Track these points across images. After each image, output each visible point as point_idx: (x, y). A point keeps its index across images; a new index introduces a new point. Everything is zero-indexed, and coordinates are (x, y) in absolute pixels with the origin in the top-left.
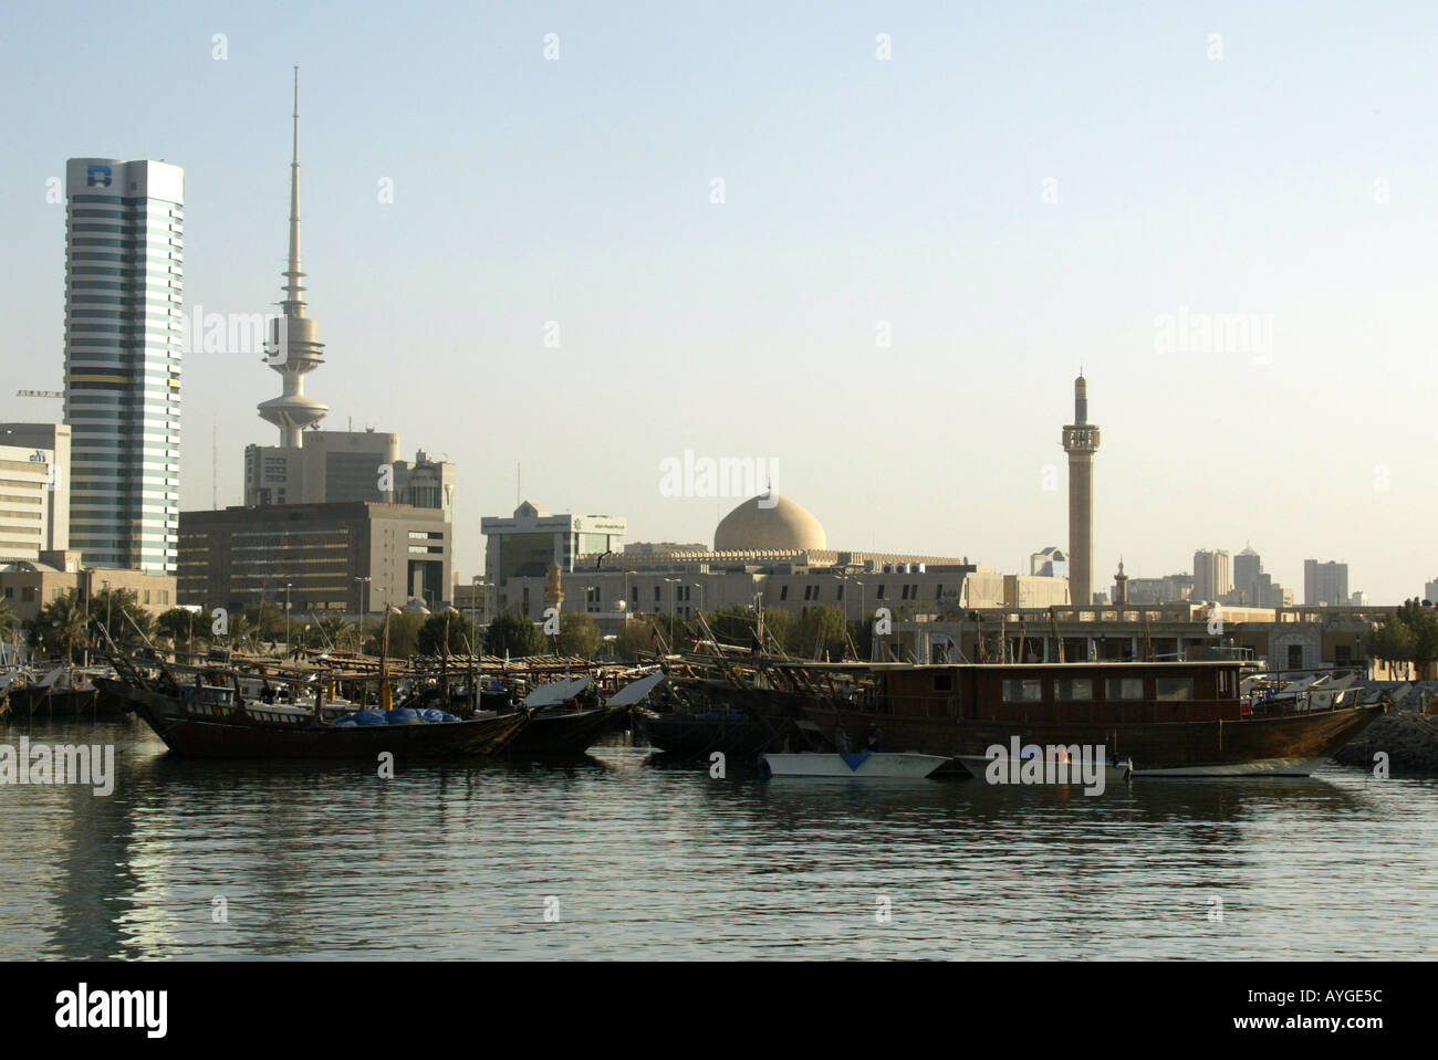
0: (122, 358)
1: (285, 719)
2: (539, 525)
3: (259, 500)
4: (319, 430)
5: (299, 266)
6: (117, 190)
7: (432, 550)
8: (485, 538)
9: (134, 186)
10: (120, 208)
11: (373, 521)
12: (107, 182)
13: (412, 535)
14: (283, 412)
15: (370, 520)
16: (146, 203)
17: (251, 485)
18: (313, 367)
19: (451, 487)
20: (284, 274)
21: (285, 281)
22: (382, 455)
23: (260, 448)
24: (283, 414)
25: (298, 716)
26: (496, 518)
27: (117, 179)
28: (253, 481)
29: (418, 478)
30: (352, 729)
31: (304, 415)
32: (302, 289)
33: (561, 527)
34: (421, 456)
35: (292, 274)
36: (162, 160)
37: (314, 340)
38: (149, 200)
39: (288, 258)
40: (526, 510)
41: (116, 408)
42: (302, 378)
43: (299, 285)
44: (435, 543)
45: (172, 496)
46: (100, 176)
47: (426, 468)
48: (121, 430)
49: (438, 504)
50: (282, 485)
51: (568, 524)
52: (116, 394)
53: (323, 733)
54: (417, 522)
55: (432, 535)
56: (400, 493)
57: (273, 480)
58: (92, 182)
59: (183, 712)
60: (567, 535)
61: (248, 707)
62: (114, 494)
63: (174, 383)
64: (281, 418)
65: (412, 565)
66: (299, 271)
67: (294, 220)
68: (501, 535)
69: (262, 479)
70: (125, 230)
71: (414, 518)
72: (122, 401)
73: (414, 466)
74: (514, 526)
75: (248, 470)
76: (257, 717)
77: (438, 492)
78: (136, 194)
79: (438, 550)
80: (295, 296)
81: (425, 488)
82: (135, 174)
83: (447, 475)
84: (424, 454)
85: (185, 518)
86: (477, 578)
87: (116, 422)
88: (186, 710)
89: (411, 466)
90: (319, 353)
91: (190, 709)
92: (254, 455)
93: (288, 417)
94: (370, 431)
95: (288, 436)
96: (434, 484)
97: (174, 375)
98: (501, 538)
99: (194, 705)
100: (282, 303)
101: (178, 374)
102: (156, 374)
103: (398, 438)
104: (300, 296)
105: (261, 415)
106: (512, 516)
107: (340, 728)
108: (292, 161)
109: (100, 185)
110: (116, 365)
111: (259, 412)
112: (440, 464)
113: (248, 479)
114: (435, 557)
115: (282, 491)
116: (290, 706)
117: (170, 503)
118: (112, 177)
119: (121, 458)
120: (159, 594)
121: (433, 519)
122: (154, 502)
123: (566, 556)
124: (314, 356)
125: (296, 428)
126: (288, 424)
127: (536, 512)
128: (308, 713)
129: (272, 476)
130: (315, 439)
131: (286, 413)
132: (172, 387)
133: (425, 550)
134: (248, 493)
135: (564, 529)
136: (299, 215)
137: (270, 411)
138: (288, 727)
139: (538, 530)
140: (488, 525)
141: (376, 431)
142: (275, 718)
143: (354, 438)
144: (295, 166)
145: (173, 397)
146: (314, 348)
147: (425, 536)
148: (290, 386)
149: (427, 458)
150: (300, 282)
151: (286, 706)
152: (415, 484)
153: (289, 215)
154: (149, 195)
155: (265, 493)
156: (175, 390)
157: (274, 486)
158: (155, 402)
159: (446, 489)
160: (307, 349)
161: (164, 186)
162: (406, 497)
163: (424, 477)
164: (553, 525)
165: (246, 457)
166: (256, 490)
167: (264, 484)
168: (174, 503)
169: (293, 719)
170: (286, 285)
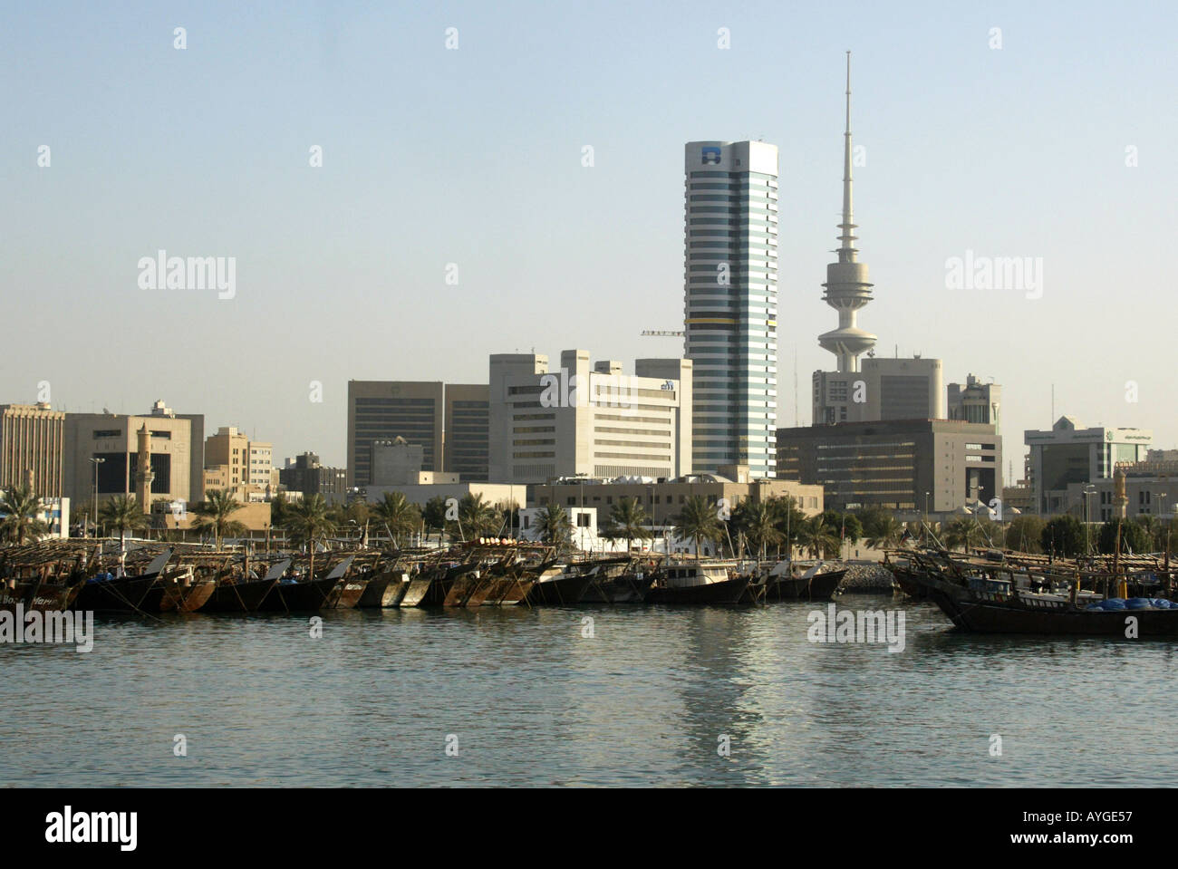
0: (730, 304)
1: (1049, 605)
2: (1075, 437)
3: (824, 417)
4: (874, 357)
5: (852, 218)
6: (725, 166)
7: (985, 458)
8: (1027, 450)
9: (738, 162)
10: (727, 181)
11: (937, 436)
12: (717, 160)
13: (969, 447)
14: (839, 343)
15: (933, 434)
16: (748, 176)
17: (818, 404)
18: (864, 304)
19: (997, 405)
20: (839, 226)
21: (840, 232)
22: (927, 377)
23: (825, 373)
24: (840, 344)
25: (1059, 603)
26: (1038, 431)
27: (725, 157)
28: (820, 400)
29: (969, 398)
30: (1100, 613)
31: (857, 344)
32: (854, 238)
33: (1095, 439)
34: (971, 379)
35: (846, 226)
36: (760, 140)
37: (864, 281)
38: (750, 174)
39: (841, 212)
40: (1064, 424)
41: (725, 344)
42: (855, 313)
43: (852, 235)
44: (988, 453)
45: (771, 416)
46: (712, 155)
47: (978, 389)
48: (730, 362)
49: (986, 420)
50: (843, 404)
51: (1101, 436)
52: (725, 333)
53: (1077, 615)
54: (974, 436)
55: (985, 447)
56: (954, 410)
57: (836, 400)
58: (705, 160)
59: (973, 599)
60: (1100, 445)
61: (1021, 595)
62: (725, 415)
63: (772, 323)
64: (839, 349)
65: (969, 471)
66: (852, 223)
67: (847, 180)
68: (1042, 446)
69: (828, 399)
70: (731, 199)
71: (967, 432)
72: (731, 339)
73: (965, 388)
74: (1053, 438)
75: (816, 392)
76: (1028, 603)
77: (986, 409)
78: (739, 170)
79: (991, 459)
80: (849, 244)
81: (975, 406)
82: (739, 152)
83: (993, 394)
84: (974, 377)
85: (781, 434)
86: (1019, 482)
87: (726, 356)
88: (976, 597)
89: (963, 388)
90: (869, 292)
91: (979, 597)
92: (820, 378)
93: (843, 346)
94: (917, 358)
95: (844, 363)
96: (983, 402)
97: (772, 317)
98: (1042, 447)
99: (981, 593)
100: (837, 250)
101: (774, 316)
102: (757, 316)
103: (941, 363)
104: (853, 245)
105: (820, 345)
106: (1051, 429)
107: (1091, 613)
108: (845, 131)
109: (712, 163)
110: (726, 309)
111: (819, 342)
112: (988, 386)
113: (815, 400)
114: (988, 465)
115: (843, 409)
116: (1051, 595)
117: (770, 421)
118: (721, 156)
119: (730, 385)
120: (811, 499)
121: (984, 433)
122: (757, 421)
123: (1100, 462)
124: (865, 295)
125: (850, 356)
126: (843, 352)
127: (1072, 426)
128: (1065, 600)
129: (836, 397)
130: (870, 364)
131: (842, 343)
132: (770, 327)
133: (979, 459)
134: (816, 412)
135: (1098, 440)
136: (851, 176)
137: (828, 342)
138: (1051, 610)
139: (1075, 441)
140: (1031, 437)
141: (922, 357)
142: (1041, 604)
143: (904, 363)
144: (847, 135)
145: (771, 334)
146: (865, 288)
147: (979, 447)
148: (845, 320)
149: (976, 381)
150: (852, 232)
151: (1047, 594)
152: (967, 403)
153: (843, 177)
154: (750, 170)
155: (830, 411)
156: (772, 328)
157: (838, 405)
158: (757, 339)
159: (994, 407)
160: (859, 289)
161: (762, 160)
162: (959, 415)
163: (975, 398)
164: (1088, 437)
165: (814, 380)
166: (822, 409)
167: (829, 403)
168: (773, 422)
169: (1055, 605)
170: (841, 235)
